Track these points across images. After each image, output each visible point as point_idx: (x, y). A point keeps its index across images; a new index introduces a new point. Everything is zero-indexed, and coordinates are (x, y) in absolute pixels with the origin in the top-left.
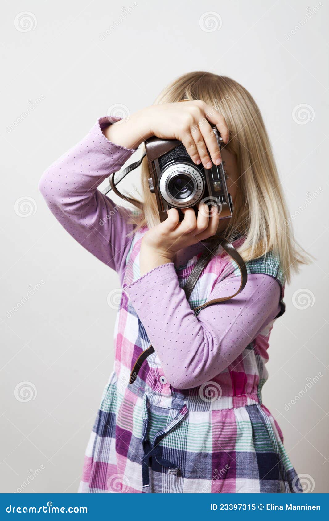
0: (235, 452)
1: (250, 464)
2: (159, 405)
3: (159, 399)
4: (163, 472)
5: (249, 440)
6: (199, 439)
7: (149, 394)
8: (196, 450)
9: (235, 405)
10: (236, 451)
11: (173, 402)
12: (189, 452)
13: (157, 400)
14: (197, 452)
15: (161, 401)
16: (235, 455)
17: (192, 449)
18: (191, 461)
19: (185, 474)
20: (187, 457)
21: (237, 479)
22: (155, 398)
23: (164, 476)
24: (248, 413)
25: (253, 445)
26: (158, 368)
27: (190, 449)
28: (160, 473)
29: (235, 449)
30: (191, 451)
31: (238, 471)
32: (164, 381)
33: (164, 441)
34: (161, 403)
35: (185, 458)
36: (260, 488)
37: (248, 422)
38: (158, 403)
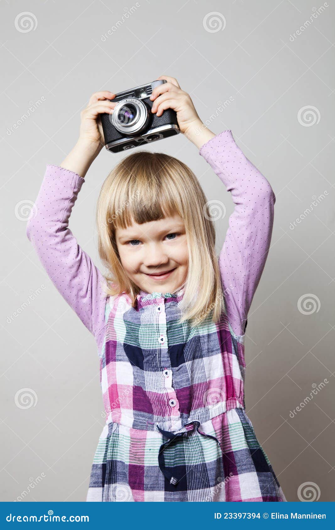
0: (232, 452)
1: (247, 460)
2: (171, 430)
3: (169, 425)
4: (188, 490)
5: (243, 438)
6: (212, 448)
7: (159, 423)
8: (214, 458)
9: (228, 408)
10: (234, 450)
11: (182, 423)
12: (208, 463)
13: (168, 426)
14: (215, 459)
15: (172, 426)
16: (233, 454)
17: (210, 460)
18: (213, 469)
19: (210, 484)
20: (207, 468)
21: (239, 475)
22: (165, 425)
23: (189, 493)
24: (238, 415)
25: (246, 442)
26: (167, 393)
27: (208, 460)
28: (186, 491)
29: (232, 449)
30: (209, 461)
31: (238, 468)
32: (174, 403)
33: (186, 460)
34: (172, 428)
35: (206, 470)
36: (259, 479)
37: (239, 423)
38: (169, 428)
